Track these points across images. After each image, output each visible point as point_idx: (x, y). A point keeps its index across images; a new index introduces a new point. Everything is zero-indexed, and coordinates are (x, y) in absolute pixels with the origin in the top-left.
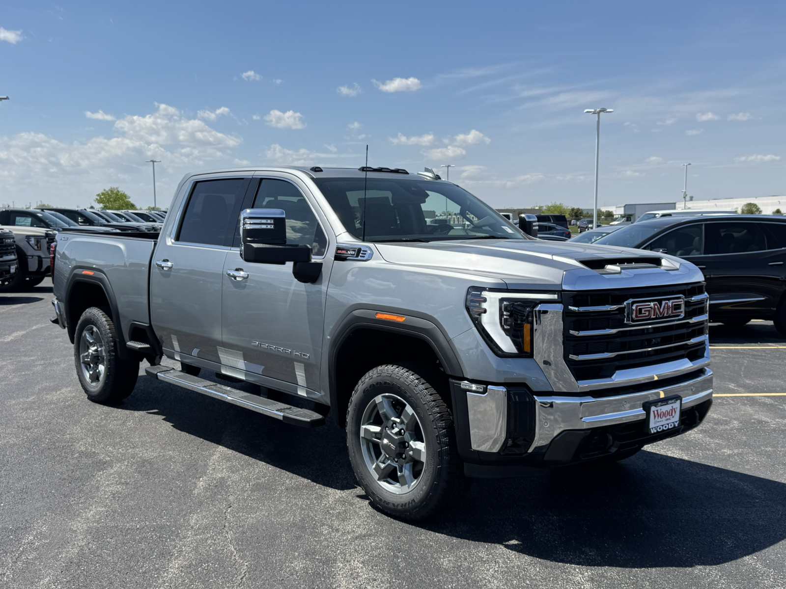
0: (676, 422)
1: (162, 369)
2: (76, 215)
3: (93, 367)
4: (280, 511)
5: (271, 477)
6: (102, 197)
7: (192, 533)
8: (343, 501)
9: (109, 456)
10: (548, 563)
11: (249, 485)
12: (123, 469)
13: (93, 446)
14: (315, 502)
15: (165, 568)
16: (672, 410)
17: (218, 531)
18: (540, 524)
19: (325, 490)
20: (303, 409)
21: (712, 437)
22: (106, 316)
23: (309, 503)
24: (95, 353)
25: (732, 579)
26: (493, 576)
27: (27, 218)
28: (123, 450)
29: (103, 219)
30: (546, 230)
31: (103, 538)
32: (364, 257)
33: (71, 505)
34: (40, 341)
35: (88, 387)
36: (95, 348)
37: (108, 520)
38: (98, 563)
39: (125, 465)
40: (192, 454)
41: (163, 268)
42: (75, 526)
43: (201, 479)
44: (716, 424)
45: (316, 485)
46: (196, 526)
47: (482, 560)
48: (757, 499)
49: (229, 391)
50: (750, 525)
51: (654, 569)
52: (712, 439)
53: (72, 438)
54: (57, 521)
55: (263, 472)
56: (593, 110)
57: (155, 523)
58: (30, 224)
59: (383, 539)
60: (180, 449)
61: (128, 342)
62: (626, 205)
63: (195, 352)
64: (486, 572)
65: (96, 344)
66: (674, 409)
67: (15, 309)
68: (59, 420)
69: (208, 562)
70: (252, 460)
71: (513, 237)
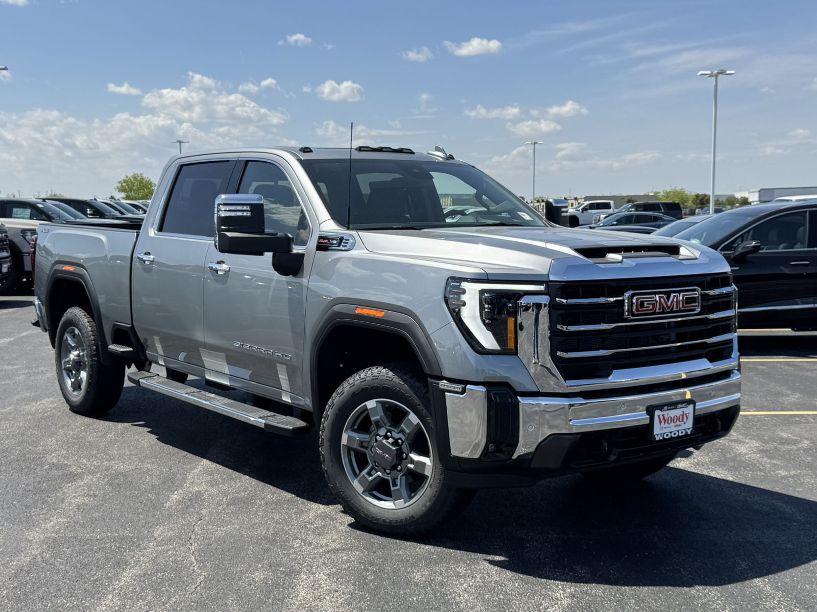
0: (689, 429)
1: (145, 375)
2: (85, 206)
3: (75, 374)
4: (254, 525)
5: (252, 491)
6: (124, 184)
7: (154, 544)
8: (324, 517)
9: (81, 468)
10: (531, 579)
11: (227, 499)
12: (94, 482)
13: (66, 459)
14: (294, 516)
15: (118, 576)
16: (683, 416)
17: (182, 542)
18: (535, 542)
19: (307, 505)
20: (288, 417)
21: (771, 458)
22: (88, 316)
23: (287, 517)
24: (77, 358)
25: (730, 600)
26: (465, 591)
27: (25, 209)
28: (98, 463)
29: (116, 210)
30: (651, 221)
31: (59, 548)
32: (346, 246)
33: (32, 516)
34: (28, 349)
35: (70, 397)
36: (78, 352)
37: (67, 531)
38: (49, 571)
39: (96, 477)
40: (171, 467)
41: (144, 261)
42: (32, 536)
43: (176, 492)
44: (782, 444)
45: (300, 500)
46: (160, 537)
47: (458, 575)
48: (795, 522)
49: (212, 398)
50: (776, 548)
51: (646, 588)
52: (770, 459)
53: (45, 450)
54: (14, 530)
55: (245, 486)
56: (709, 72)
57: (116, 535)
58: (29, 216)
59: (357, 553)
60: (160, 462)
61: (110, 345)
62: (761, 189)
63: (182, 356)
64: (459, 586)
65: (78, 348)
66: (686, 414)
67: (6, 314)
68: (34, 432)
69: (164, 571)
70: (236, 474)
71: (531, 224)
